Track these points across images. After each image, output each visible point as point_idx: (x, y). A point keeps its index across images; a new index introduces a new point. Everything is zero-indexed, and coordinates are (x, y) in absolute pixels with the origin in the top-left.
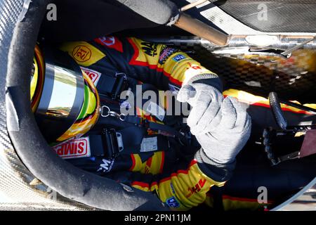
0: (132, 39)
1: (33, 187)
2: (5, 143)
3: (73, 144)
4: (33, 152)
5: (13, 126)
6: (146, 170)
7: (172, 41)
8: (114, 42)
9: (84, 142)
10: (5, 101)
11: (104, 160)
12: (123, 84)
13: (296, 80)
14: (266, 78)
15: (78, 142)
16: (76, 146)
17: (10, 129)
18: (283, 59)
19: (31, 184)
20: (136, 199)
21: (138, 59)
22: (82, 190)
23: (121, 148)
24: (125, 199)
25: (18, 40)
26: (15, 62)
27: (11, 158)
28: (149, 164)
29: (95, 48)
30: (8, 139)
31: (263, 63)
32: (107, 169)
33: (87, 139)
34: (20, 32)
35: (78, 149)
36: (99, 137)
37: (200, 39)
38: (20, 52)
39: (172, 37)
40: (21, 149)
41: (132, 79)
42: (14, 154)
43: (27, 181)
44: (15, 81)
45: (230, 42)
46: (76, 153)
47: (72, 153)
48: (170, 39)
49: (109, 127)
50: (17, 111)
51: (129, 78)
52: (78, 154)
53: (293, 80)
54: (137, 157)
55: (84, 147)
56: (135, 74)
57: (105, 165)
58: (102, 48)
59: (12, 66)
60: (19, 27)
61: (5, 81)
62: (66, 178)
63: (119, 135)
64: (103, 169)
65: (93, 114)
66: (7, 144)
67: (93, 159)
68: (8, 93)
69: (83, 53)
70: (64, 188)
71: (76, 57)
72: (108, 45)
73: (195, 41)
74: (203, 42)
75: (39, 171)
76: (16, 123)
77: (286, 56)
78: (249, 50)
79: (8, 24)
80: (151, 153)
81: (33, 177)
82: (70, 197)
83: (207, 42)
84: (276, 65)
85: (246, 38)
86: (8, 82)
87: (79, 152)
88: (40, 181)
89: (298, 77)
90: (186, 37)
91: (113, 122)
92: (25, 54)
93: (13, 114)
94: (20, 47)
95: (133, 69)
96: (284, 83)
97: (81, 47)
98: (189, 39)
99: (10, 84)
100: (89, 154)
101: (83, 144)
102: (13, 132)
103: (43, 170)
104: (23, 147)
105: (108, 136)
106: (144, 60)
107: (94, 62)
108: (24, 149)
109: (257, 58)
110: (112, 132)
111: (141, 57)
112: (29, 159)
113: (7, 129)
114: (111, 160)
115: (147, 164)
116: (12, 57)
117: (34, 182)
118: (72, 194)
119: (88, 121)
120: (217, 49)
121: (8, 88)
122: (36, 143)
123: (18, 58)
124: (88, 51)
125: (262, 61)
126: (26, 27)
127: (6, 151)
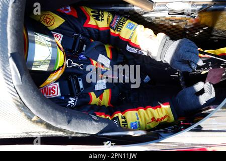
0: (84, 7)
1: (34, 122)
2: (13, 93)
3: (48, 88)
4: (32, 98)
5: (17, 81)
6: (100, 102)
7: (113, 8)
8: (70, 10)
9: (55, 86)
10: (9, 63)
11: (70, 98)
12: (80, 42)
13: (200, 33)
14: (179, 33)
15: (51, 87)
16: (50, 89)
17: (15, 83)
18: (192, 19)
19: (32, 120)
20: (101, 124)
21: (90, 23)
22: (66, 121)
23: (82, 89)
24: (94, 125)
25: (13, 18)
26: (13, 34)
27: (17, 103)
28: (101, 99)
29: (57, 16)
30: (15, 90)
31: (178, 22)
32: (73, 104)
33: (57, 84)
34: (13, 11)
35: (51, 91)
36: (66, 82)
37: (133, 6)
38: (15, 26)
39: (113, 5)
40: (24, 97)
41: (86, 38)
42: (20, 100)
43: (30, 118)
44: (14, 49)
45: (155, 8)
46: (50, 94)
47: (47, 94)
48: (112, 7)
49: (72, 74)
50: (19, 70)
51: (84, 38)
52: (51, 95)
53: (198, 33)
54: (93, 94)
55: (56, 90)
56: (88, 34)
57: (72, 101)
58: (62, 15)
59: (11, 38)
60: (12, 7)
61: (7, 49)
62: (56, 114)
63: (80, 80)
64: (71, 104)
65: (63, 66)
66: (14, 94)
67: (63, 98)
68: (11, 58)
69: (48, 20)
70: (55, 121)
71: (43, 22)
72: (66, 12)
73: (130, 8)
74: (136, 8)
75: (38, 111)
76: (19, 79)
77: (194, 17)
78: (169, 14)
79: (3, 5)
80: (102, 91)
81: (33, 115)
82: (59, 126)
83: (139, 8)
84: (187, 23)
85: (167, 5)
86: (10, 50)
87: (52, 93)
88: (39, 117)
89: (201, 31)
90: (123, 5)
91: (75, 71)
92: (19, 28)
93: (16, 73)
94: (15, 23)
95: (87, 30)
96: (191, 36)
97: (47, 16)
98: (125, 6)
99: (11, 51)
100: (59, 95)
101: (55, 88)
102: (18, 85)
103: (40, 110)
104: (26, 95)
105: (73, 81)
106: (95, 24)
107: (57, 26)
108: (26, 97)
109: (174, 19)
110: (75, 78)
111: (92, 22)
112: (30, 103)
113: (12, 83)
114: (76, 98)
115: (100, 99)
116: (10, 31)
117: (35, 118)
118: (60, 124)
119: (59, 71)
120: (145, 13)
121: (11, 54)
122: (34, 92)
123: (14, 31)
124: (51, 18)
125: (178, 21)
126: (17, 6)
127: (14, 99)
